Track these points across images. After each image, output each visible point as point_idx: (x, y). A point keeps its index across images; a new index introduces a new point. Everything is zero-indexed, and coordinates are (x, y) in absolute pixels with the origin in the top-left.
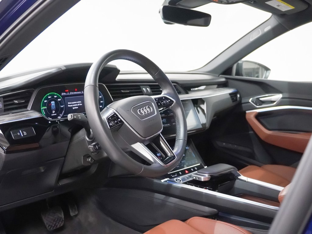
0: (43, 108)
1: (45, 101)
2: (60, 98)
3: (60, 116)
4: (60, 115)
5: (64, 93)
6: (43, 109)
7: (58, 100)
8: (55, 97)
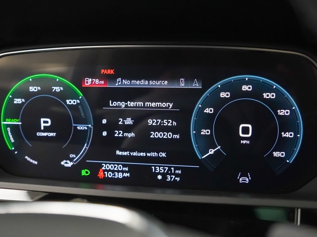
0: (9, 122)
1: (18, 101)
2: (76, 97)
3: (71, 160)
4: (72, 156)
5: (97, 81)
6: (8, 126)
7: (68, 101)
8: (57, 89)
